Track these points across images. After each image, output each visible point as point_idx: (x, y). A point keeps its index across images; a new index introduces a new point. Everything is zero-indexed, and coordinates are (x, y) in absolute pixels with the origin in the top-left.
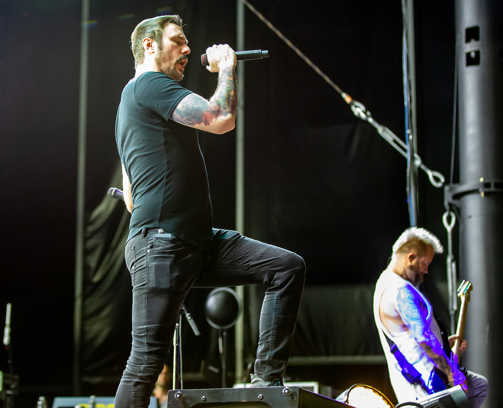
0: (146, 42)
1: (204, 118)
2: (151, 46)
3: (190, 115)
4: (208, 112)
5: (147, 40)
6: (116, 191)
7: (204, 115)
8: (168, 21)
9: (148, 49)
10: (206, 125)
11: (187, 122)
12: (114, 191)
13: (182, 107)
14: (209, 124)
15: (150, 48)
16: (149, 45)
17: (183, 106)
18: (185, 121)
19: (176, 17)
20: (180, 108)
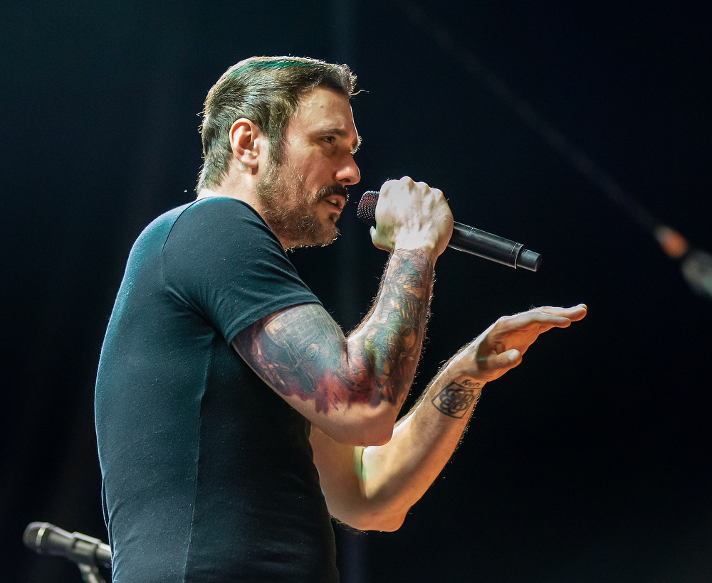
0: (240, 132)
1: (320, 389)
2: (251, 148)
3: (291, 365)
4: (335, 378)
5: (242, 128)
6: (48, 532)
7: (322, 382)
8: (313, 81)
9: (242, 153)
10: (318, 410)
11: (275, 378)
12: (41, 533)
13: (279, 332)
14: (326, 411)
15: (247, 151)
16: (246, 143)
17: (284, 330)
18: (271, 373)
19: (341, 70)
20: (273, 332)
